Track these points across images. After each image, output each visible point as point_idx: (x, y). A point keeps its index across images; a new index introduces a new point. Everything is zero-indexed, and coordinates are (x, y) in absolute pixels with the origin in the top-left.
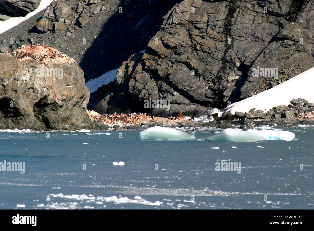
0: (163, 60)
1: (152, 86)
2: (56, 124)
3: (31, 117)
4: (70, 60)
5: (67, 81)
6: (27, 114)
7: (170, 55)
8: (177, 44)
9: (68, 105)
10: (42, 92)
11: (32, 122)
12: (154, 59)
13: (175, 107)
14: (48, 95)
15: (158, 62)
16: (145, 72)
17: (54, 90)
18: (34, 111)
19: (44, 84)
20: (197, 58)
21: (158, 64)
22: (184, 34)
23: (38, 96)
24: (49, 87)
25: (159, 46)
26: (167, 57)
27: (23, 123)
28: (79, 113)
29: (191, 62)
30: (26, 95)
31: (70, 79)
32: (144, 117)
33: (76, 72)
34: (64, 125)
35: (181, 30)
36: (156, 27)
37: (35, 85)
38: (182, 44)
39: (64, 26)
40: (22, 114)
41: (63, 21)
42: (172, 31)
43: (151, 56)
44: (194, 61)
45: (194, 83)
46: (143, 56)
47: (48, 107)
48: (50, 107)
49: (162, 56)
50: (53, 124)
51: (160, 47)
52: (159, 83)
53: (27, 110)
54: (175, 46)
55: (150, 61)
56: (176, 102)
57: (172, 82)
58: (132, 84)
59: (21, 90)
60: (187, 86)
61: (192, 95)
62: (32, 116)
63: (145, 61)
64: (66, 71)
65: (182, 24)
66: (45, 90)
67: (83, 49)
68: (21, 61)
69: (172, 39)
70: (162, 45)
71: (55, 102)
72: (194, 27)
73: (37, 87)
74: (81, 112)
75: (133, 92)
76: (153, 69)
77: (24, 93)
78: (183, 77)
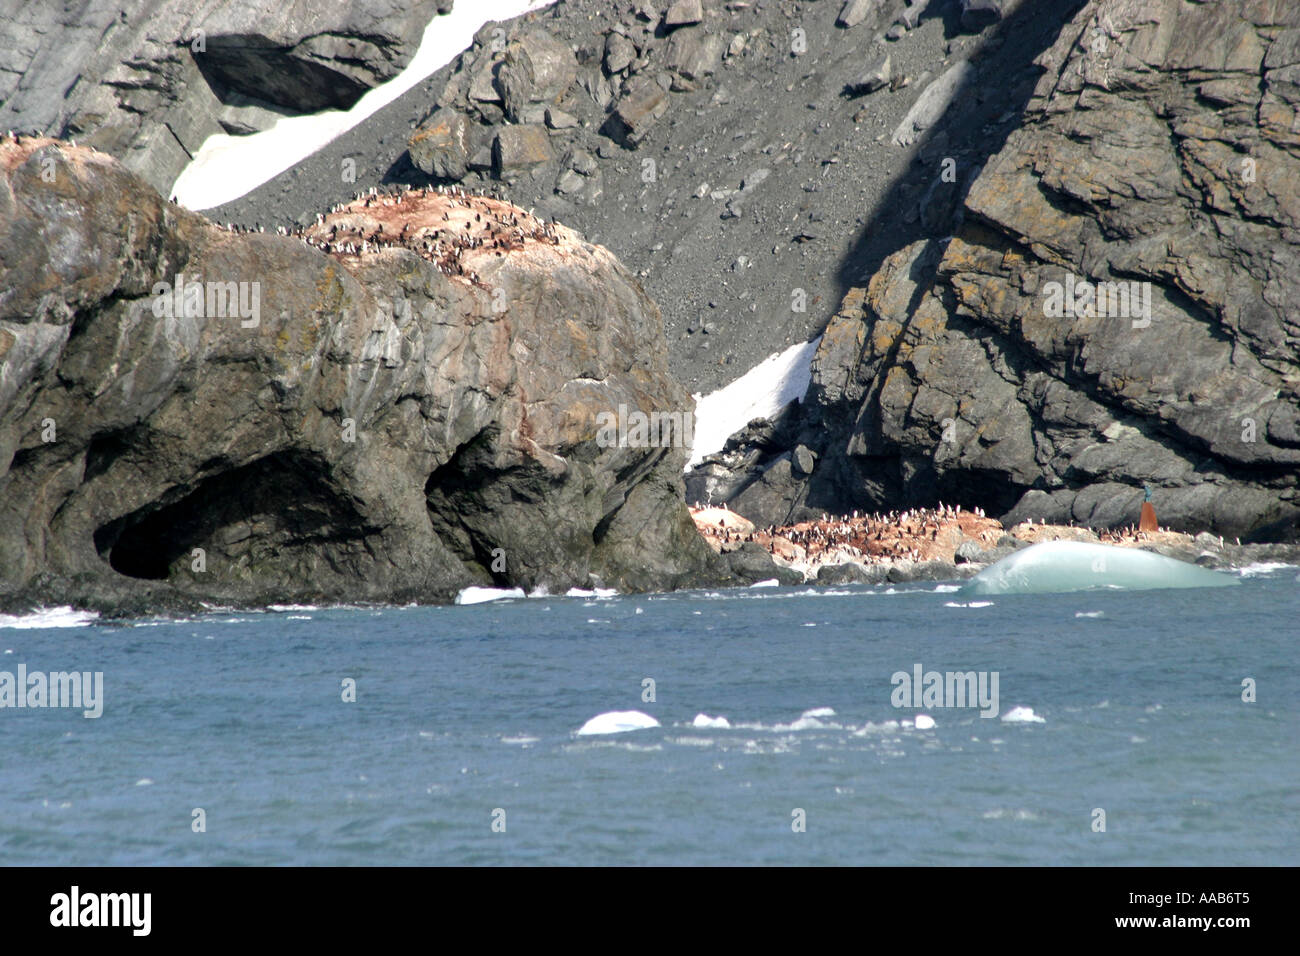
0: (1046, 268)
1: (997, 404)
2: (537, 567)
3: (415, 538)
4: (592, 252)
5: (581, 357)
6: (399, 522)
7: (1082, 243)
8: (1111, 187)
9: (594, 471)
10: (466, 411)
11: (423, 560)
12: (1002, 269)
13: (1115, 498)
14: (495, 427)
15: (1021, 281)
16: (961, 334)
17: (523, 400)
18: (431, 507)
19: (471, 373)
20: (1217, 253)
21: (1023, 293)
22: (1145, 138)
23: (448, 433)
24: (497, 386)
25: (1024, 201)
26: (1063, 253)
27: (381, 571)
28: (648, 511)
29: (1185, 274)
30: (388, 431)
31: (596, 347)
32: (968, 527)
33: (624, 313)
34: (578, 571)
35: (1131, 117)
36: (1003, 120)
37: (429, 381)
38: (1138, 183)
39: (548, 144)
40: (373, 523)
41: (541, 118)
42: (1083, 124)
43: (984, 251)
44: (1200, 264)
45: (1205, 376)
46: (946, 256)
47: (497, 485)
48: (506, 487)
49: (1040, 251)
50: (524, 569)
51: (1028, 205)
52: (1030, 386)
53: (394, 503)
54: (1102, 198)
55: (983, 279)
56: (1120, 472)
57: (1097, 376)
58: (897, 396)
59: (361, 410)
60: (1170, 392)
61: (1198, 433)
62: (423, 533)
63: (956, 280)
64: (576, 309)
65: (1134, 87)
66: (479, 401)
67: (646, 253)
68: (355, 265)
69: (1085, 166)
70: (1038, 195)
71: (528, 458)
72: (1196, 99)
73: (438, 391)
74: (655, 504)
75: (906, 434)
76: (999, 320)
77: (376, 424)
78: (1150, 348)
